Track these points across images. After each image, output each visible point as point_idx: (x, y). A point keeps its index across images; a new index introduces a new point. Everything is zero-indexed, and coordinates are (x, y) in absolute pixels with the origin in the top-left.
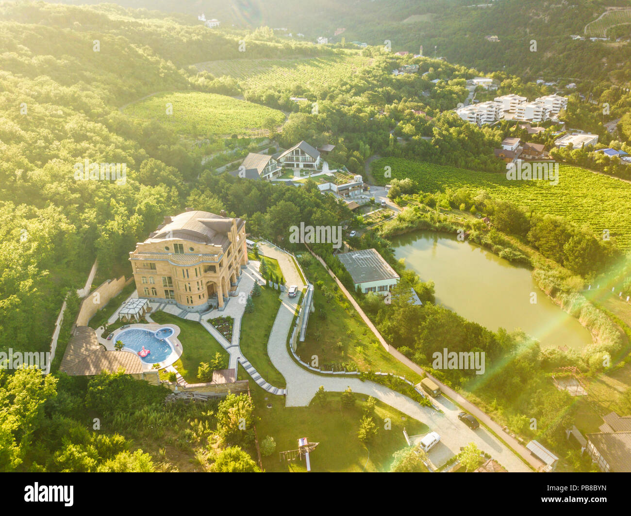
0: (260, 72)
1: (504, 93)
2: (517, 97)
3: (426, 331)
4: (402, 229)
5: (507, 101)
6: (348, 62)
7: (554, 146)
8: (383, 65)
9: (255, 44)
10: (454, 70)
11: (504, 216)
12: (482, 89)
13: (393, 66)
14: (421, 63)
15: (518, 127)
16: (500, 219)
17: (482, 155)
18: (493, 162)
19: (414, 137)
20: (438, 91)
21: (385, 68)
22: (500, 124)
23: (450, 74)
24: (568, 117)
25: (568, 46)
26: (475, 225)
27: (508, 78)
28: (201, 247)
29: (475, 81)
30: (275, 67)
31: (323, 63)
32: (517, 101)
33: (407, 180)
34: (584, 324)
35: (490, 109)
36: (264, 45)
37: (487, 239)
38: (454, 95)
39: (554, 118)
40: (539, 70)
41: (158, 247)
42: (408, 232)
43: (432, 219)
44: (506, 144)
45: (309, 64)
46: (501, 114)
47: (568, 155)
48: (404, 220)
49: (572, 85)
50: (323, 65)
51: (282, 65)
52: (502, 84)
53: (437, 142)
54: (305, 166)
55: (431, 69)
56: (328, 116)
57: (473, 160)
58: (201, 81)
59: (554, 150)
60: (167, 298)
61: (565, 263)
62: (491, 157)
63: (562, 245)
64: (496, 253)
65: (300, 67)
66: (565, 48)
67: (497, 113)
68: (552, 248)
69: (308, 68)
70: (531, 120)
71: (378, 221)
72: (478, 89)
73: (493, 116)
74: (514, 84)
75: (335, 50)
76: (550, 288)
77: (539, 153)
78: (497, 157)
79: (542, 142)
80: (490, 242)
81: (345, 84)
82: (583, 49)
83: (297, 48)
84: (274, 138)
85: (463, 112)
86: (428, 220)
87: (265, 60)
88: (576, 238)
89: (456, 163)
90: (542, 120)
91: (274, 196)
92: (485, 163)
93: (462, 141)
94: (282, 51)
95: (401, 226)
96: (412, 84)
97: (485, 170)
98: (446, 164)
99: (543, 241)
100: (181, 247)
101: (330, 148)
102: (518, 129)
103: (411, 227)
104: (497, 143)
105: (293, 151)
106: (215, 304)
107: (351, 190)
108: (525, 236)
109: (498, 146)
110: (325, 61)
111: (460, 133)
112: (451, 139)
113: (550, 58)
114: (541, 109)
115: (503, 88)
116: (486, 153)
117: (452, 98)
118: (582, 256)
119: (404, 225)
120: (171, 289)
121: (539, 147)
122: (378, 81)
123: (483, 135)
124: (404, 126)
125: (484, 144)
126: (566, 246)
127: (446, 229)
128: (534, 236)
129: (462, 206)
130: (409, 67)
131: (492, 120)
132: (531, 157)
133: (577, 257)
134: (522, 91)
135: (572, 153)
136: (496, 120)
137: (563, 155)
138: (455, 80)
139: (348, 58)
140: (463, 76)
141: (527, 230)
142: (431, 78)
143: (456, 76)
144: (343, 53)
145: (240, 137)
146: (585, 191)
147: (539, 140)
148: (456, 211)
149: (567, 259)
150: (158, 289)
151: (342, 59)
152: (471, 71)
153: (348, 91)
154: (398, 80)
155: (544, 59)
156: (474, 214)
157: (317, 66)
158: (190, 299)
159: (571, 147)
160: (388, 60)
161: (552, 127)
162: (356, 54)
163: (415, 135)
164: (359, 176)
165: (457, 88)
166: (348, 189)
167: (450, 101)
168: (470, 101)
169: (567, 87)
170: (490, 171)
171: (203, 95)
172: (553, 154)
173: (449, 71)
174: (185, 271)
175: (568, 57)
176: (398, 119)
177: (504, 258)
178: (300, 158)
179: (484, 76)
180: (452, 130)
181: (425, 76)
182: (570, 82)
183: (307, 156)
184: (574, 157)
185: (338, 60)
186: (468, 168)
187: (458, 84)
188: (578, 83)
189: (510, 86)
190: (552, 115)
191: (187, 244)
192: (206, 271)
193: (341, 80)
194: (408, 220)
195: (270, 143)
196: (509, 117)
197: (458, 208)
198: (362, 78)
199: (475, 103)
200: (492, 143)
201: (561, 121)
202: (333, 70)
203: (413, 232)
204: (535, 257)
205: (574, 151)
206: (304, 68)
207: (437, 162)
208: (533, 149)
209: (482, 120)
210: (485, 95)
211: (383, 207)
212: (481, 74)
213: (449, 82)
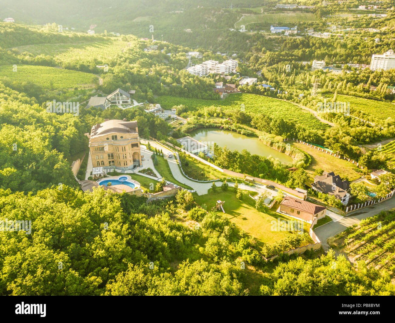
0: (63, 52)
1: (206, 60)
2: (214, 61)
3: (239, 159)
4: (191, 128)
5: (209, 63)
6: (116, 45)
7: (239, 85)
8: (138, 46)
9: (53, 34)
10: (177, 48)
11: (239, 116)
12: (195, 58)
13: (143, 46)
14: (159, 44)
15: (220, 76)
16: (237, 118)
17: (208, 92)
18: (214, 95)
19: (173, 84)
20: (173, 60)
21: (140, 47)
22: (209, 76)
23: (176, 50)
24: (240, 71)
25: (229, 34)
26: (225, 122)
27: (206, 51)
28: (127, 135)
29: (190, 53)
30: (71, 48)
31: (100, 45)
32: (214, 64)
33: (181, 105)
34: (288, 154)
35: (203, 68)
36: (59, 35)
37: (233, 127)
38: (182, 62)
39: (234, 71)
40: (217, 47)
41: (102, 139)
42: (194, 130)
43: (204, 122)
44: (217, 85)
45: (93, 46)
46: (209, 71)
47: (247, 88)
48: (191, 124)
49: (235, 55)
50: (102, 47)
51: (75, 47)
52: (204, 55)
53: (185, 86)
54: (123, 102)
55: (165, 48)
56: (125, 75)
57: (204, 95)
58: (27, 58)
59: (240, 87)
60: (110, 165)
61: (272, 132)
62: (212, 92)
63: (268, 124)
64: (240, 133)
65: (88, 48)
66: (228, 35)
67: (206, 70)
68: (264, 126)
69: (93, 49)
70: (224, 73)
71: (177, 126)
72: (192, 58)
73: (205, 72)
74: (210, 55)
75: (105, 38)
76: (269, 143)
77: (234, 89)
78: (215, 92)
79: (233, 83)
80: (235, 128)
81: (121, 57)
82: (236, 36)
83: (81, 36)
84: (98, 89)
85: (190, 70)
86: (202, 123)
87: (62, 44)
88: (274, 120)
89: (197, 97)
90: (229, 72)
91: (130, 115)
92: (210, 95)
93: (197, 85)
94: (72, 38)
95: (191, 127)
96: (158, 56)
97: (211, 99)
98: (192, 98)
99: (259, 124)
100: (116, 137)
101: (133, 92)
102: (220, 77)
103: (195, 127)
104: (213, 85)
105: (115, 95)
106: (137, 164)
107: (156, 113)
108: (249, 124)
109: (213, 86)
110: (101, 44)
111: (194, 81)
112: (191, 84)
113: (221, 41)
114: (228, 67)
115: (205, 57)
116: (210, 90)
117: (181, 63)
118: (279, 127)
119: (192, 126)
120: (113, 160)
121: (233, 86)
122: (139, 55)
123: (206, 82)
124: (165, 79)
125: (207, 86)
126: (271, 124)
127: (211, 126)
128: (254, 123)
129: (215, 115)
130: (152, 47)
131: (205, 74)
132: (230, 91)
133: (276, 128)
134: (215, 58)
135: (249, 87)
136: (206, 74)
137: (245, 89)
138: (180, 53)
139: (114, 43)
140: (183, 51)
141: (251, 120)
142: (167, 53)
143: (179, 52)
144: (109, 39)
145: (79, 89)
146: (260, 104)
147: (231, 82)
148: (212, 117)
149: (272, 130)
150: (105, 162)
151: (112, 43)
152: (186, 48)
153: (125, 61)
154: (150, 54)
155: (218, 41)
156: (222, 118)
157: (99, 47)
158: (126, 163)
159: (247, 84)
160: (140, 43)
161: (235, 76)
162: (118, 40)
163: (174, 83)
164: (158, 105)
165: (182, 58)
166: (154, 112)
167: (181, 65)
168: (190, 64)
169: (233, 56)
170: (214, 100)
171: (33, 67)
172: (240, 89)
173: (175, 49)
174: (124, 148)
175: (230, 40)
176: (161, 76)
177: (244, 134)
178: (120, 98)
179: (194, 51)
180: (190, 79)
181: (163, 51)
182: (233, 53)
183: (124, 96)
184: (250, 89)
185: (109, 43)
186: (203, 99)
187: (182, 55)
188: (237, 54)
189: (208, 56)
190: (232, 70)
191: (119, 135)
192: (132, 147)
193: (118, 55)
194: (193, 123)
195: (96, 92)
196: (213, 72)
197: (213, 116)
198: (130, 54)
199: (193, 65)
200: (210, 85)
201: (238, 72)
202: (109, 49)
203: (196, 129)
204: (257, 132)
205: (250, 86)
206: (91, 48)
207: (188, 97)
208: (230, 87)
209: (201, 74)
210: (197, 61)
211: (176, 119)
212: (191, 50)
213: (177, 55)
